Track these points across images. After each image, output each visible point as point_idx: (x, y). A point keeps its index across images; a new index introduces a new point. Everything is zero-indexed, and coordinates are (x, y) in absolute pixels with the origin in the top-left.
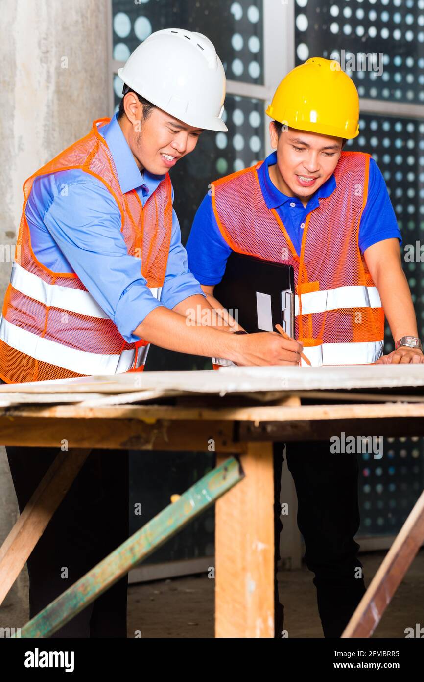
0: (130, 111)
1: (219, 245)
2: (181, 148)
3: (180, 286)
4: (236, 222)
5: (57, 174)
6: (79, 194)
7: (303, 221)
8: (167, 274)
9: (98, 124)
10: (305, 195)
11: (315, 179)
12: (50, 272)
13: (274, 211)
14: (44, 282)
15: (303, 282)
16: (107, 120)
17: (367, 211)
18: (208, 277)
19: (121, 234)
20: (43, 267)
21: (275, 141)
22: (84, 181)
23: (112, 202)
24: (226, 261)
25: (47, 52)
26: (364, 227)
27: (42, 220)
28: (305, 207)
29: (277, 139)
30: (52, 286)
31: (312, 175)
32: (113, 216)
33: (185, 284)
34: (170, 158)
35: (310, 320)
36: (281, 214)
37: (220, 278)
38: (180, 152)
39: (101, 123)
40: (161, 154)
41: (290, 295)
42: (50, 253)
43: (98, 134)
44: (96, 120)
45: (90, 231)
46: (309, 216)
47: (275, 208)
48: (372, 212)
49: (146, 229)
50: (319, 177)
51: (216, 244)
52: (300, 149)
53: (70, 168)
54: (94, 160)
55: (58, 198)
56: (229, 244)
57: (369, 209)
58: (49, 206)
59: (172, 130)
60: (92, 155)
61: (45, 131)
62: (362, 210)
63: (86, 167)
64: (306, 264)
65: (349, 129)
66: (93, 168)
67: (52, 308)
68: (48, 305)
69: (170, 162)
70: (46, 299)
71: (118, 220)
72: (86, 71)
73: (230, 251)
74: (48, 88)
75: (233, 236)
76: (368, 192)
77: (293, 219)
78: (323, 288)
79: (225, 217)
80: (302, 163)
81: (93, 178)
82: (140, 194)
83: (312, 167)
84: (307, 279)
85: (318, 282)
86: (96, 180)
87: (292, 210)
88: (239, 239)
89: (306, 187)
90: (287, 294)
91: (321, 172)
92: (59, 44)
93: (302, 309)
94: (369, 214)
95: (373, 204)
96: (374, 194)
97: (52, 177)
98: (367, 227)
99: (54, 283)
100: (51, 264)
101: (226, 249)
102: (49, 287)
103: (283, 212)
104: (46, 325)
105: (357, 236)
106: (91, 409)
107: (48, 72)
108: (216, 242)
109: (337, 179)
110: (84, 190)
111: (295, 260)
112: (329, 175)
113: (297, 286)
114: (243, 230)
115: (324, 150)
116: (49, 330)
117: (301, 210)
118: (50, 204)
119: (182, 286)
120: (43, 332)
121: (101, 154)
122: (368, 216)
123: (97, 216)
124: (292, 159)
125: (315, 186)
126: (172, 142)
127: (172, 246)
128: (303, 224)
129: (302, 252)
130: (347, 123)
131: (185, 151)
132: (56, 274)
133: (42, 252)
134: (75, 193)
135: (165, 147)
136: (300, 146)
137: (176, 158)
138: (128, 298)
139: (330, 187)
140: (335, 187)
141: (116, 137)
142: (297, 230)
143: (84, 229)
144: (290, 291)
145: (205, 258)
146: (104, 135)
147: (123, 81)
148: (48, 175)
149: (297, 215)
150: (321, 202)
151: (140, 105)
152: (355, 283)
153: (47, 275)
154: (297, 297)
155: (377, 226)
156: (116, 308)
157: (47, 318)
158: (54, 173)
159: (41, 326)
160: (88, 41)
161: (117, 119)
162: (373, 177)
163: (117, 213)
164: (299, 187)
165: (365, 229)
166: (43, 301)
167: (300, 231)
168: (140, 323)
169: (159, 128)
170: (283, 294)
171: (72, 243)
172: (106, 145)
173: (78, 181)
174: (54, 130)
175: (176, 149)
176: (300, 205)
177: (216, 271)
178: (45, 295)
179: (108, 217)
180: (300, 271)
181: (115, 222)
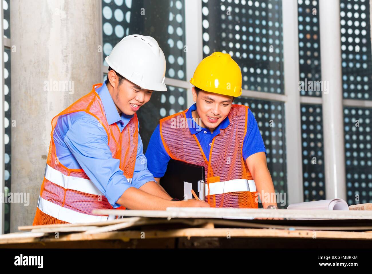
0: (112, 80)
1: (164, 155)
2: (141, 100)
3: (142, 176)
4: (173, 142)
5: (71, 114)
6: (83, 125)
7: (211, 142)
8: (135, 171)
9: (96, 87)
10: (212, 128)
11: (218, 118)
12: (67, 169)
13: (194, 136)
14: (63, 175)
15: (210, 176)
16: (101, 84)
17: (247, 137)
18: (157, 173)
19: (108, 147)
20: (64, 167)
21: (195, 97)
22: (86, 118)
23: (102, 129)
24: (167, 164)
25: (67, 56)
26: (245, 146)
27: (63, 140)
28: (212, 134)
29: (196, 96)
30: (68, 176)
31: (216, 117)
32: (102, 137)
33: (144, 175)
34: (135, 106)
35: (214, 198)
36: (198, 137)
37: (163, 173)
38: (140, 102)
39: (97, 86)
40: (130, 104)
41: (202, 183)
42: (67, 159)
43: (95, 92)
44: (95, 85)
45: (90, 146)
46: (214, 139)
47: (195, 134)
48: (250, 137)
49: (123, 145)
50: (220, 117)
51: (162, 154)
52: (209, 102)
53: (78, 111)
54: (92, 107)
55: (72, 128)
56: (169, 154)
57: (248, 136)
58: (66, 133)
59: (135, 90)
60: (91, 104)
61: (65, 99)
62: (244, 136)
63: (88, 111)
64: (212, 166)
65: (236, 91)
66: (91, 111)
67: (68, 190)
68: (66, 188)
69: (135, 108)
70: (64, 185)
71: (106, 138)
72: (88, 67)
73: (170, 158)
74: (67, 75)
75: (171, 149)
76: (247, 127)
77: (205, 140)
78: (222, 180)
79: (167, 139)
80: (210, 110)
81: (91, 116)
82: (119, 125)
83: (216, 112)
84: (212, 175)
85: (219, 177)
86: (93, 117)
87: (205, 135)
88: (175, 151)
89: (213, 123)
90: (201, 183)
91: (221, 115)
92: (73, 52)
93: (210, 192)
94: (248, 139)
95: (250, 133)
96: (251, 128)
97: (68, 116)
98: (247, 145)
99: (69, 175)
100: (68, 165)
101: (167, 157)
102: (66, 177)
103: (200, 136)
104: (65, 199)
105: (242, 151)
106: (91, 235)
107: (67, 67)
108: (162, 153)
109: (230, 120)
110: (86, 123)
111: (206, 163)
112: (225, 116)
113: (207, 179)
114: (177, 147)
115: (222, 103)
116: (66, 202)
117: (210, 136)
118: (67, 131)
119: (143, 177)
120: (63, 204)
121: (96, 104)
122: (247, 140)
123: (94, 137)
124: (204, 107)
125: (218, 122)
126: (136, 97)
127: (138, 155)
128: (211, 143)
129: (210, 159)
130: (235, 88)
131: (143, 102)
132: (70, 170)
133: (63, 158)
134: (81, 125)
135: (131, 100)
136: (209, 100)
137: (139, 106)
138: (113, 182)
139: (226, 123)
140: (229, 123)
141: (105, 94)
142: (207, 146)
143: (86, 145)
144: (203, 181)
145: (155, 162)
146: (99, 93)
147: (108, 65)
148: (66, 115)
149: (207, 138)
150: (221, 131)
151: (117, 77)
152: (240, 177)
153: (66, 171)
154: (206, 185)
155: (253, 145)
156: (106, 189)
157: (65, 195)
158: (69, 114)
159: (62, 200)
160: (89, 50)
161: (106, 84)
162: (250, 118)
163: (105, 135)
164: (209, 123)
165: (246, 147)
166: (62, 186)
167: (209, 147)
168: (120, 197)
169: (128, 90)
170: (199, 182)
171: (79, 153)
172: (99, 98)
173: (83, 118)
174: (70, 99)
175: (138, 101)
176: (209, 133)
177: (161, 170)
178: (64, 182)
179: (100, 137)
180: (209, 170)
181: (104, 140)
